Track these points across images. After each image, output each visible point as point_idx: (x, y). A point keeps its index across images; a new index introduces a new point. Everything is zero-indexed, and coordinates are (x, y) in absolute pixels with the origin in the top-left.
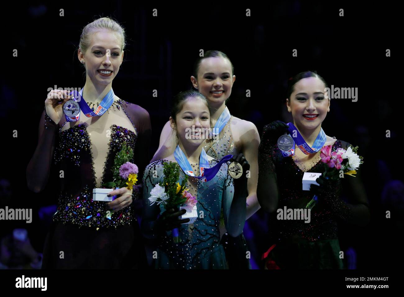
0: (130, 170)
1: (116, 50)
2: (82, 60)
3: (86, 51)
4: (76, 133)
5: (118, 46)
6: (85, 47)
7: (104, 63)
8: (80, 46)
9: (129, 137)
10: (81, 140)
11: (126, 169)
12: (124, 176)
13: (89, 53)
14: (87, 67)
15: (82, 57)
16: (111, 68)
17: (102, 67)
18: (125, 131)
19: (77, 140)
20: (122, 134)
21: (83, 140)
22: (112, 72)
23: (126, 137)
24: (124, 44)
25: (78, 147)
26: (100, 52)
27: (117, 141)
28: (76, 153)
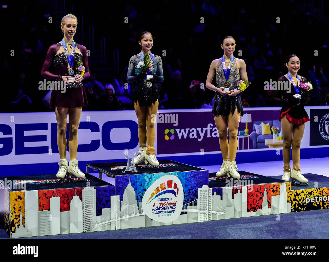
0: (82, 68)
1: (75, 25)
2: (62, 29)
3: (64, 26)
4: (62, 55)
5: (75, 24)
6: (64, 24)
7: (71, 30)
8: (61, 24)
9: (80, 56)
10: (63, 58)
11: (80, 68)
12: (80, 70)
13: (65, 26)
14: (64, 32)
15: (62, 28)
16: (73, 32)
17: (70, 31)
18: (78, 54)
19: (62, 58)
20: (78, 55)
21: (64, 58)
22: (73, 33)
23: (79, 56)
24: (77, 23)
25: (62, 60)
26: (69, 26)
27: (76, 58)
28: (62, 62)
